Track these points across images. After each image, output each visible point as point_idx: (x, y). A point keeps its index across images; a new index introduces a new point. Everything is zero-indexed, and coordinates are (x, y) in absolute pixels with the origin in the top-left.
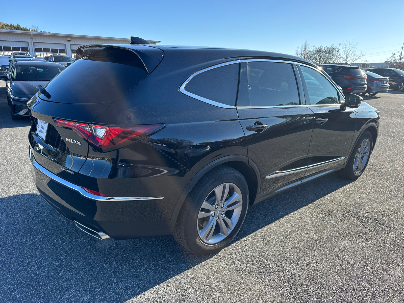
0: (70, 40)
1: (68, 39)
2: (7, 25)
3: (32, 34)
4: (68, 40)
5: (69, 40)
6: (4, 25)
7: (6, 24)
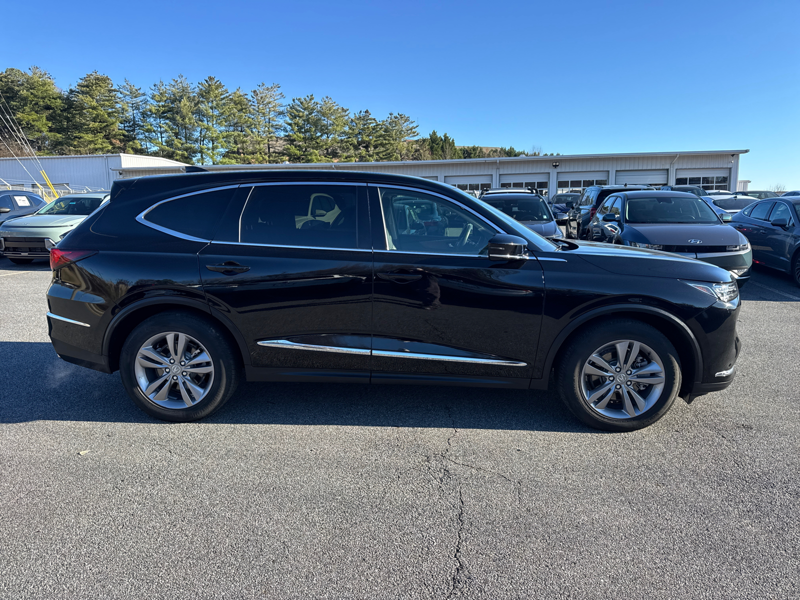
0: (558, 166)
1: (554, 164)
2: (496, 151)
3: (498, 161)
4: (553, 166)
5: (556, 166)
6: (492, 150)
7: (494, 150)
